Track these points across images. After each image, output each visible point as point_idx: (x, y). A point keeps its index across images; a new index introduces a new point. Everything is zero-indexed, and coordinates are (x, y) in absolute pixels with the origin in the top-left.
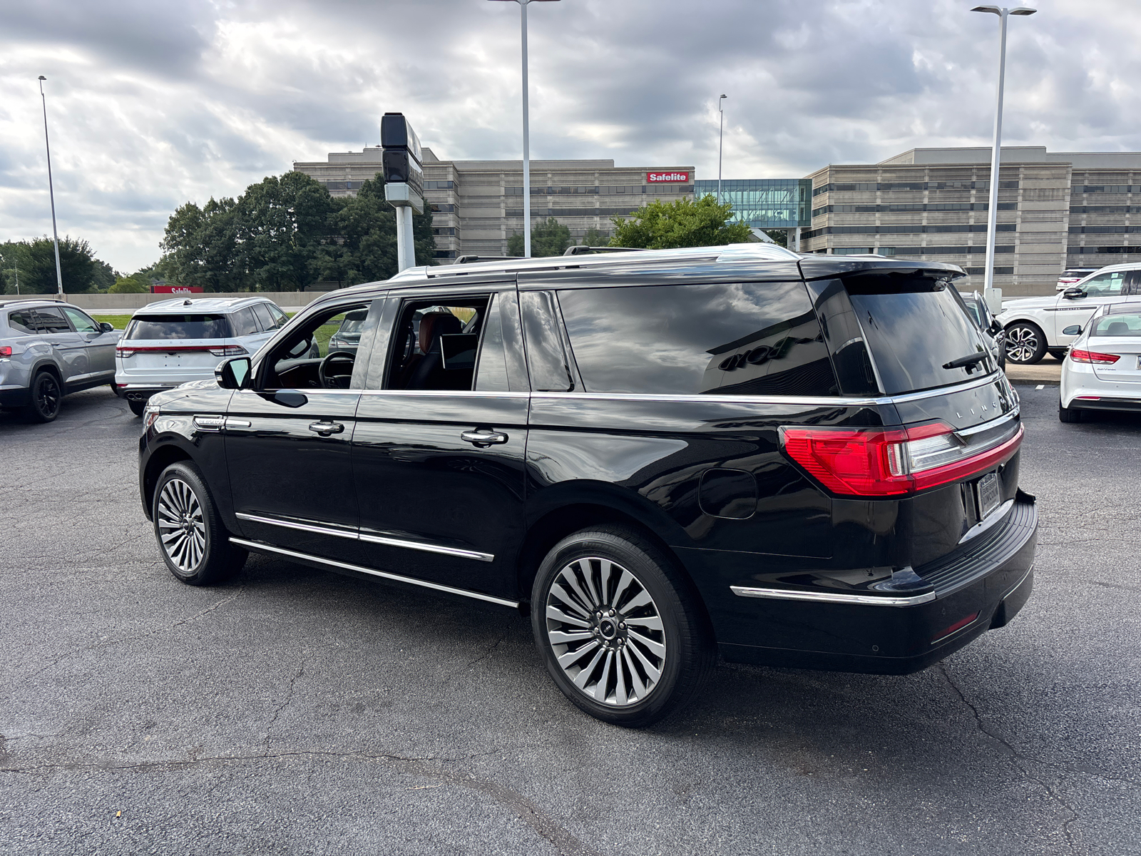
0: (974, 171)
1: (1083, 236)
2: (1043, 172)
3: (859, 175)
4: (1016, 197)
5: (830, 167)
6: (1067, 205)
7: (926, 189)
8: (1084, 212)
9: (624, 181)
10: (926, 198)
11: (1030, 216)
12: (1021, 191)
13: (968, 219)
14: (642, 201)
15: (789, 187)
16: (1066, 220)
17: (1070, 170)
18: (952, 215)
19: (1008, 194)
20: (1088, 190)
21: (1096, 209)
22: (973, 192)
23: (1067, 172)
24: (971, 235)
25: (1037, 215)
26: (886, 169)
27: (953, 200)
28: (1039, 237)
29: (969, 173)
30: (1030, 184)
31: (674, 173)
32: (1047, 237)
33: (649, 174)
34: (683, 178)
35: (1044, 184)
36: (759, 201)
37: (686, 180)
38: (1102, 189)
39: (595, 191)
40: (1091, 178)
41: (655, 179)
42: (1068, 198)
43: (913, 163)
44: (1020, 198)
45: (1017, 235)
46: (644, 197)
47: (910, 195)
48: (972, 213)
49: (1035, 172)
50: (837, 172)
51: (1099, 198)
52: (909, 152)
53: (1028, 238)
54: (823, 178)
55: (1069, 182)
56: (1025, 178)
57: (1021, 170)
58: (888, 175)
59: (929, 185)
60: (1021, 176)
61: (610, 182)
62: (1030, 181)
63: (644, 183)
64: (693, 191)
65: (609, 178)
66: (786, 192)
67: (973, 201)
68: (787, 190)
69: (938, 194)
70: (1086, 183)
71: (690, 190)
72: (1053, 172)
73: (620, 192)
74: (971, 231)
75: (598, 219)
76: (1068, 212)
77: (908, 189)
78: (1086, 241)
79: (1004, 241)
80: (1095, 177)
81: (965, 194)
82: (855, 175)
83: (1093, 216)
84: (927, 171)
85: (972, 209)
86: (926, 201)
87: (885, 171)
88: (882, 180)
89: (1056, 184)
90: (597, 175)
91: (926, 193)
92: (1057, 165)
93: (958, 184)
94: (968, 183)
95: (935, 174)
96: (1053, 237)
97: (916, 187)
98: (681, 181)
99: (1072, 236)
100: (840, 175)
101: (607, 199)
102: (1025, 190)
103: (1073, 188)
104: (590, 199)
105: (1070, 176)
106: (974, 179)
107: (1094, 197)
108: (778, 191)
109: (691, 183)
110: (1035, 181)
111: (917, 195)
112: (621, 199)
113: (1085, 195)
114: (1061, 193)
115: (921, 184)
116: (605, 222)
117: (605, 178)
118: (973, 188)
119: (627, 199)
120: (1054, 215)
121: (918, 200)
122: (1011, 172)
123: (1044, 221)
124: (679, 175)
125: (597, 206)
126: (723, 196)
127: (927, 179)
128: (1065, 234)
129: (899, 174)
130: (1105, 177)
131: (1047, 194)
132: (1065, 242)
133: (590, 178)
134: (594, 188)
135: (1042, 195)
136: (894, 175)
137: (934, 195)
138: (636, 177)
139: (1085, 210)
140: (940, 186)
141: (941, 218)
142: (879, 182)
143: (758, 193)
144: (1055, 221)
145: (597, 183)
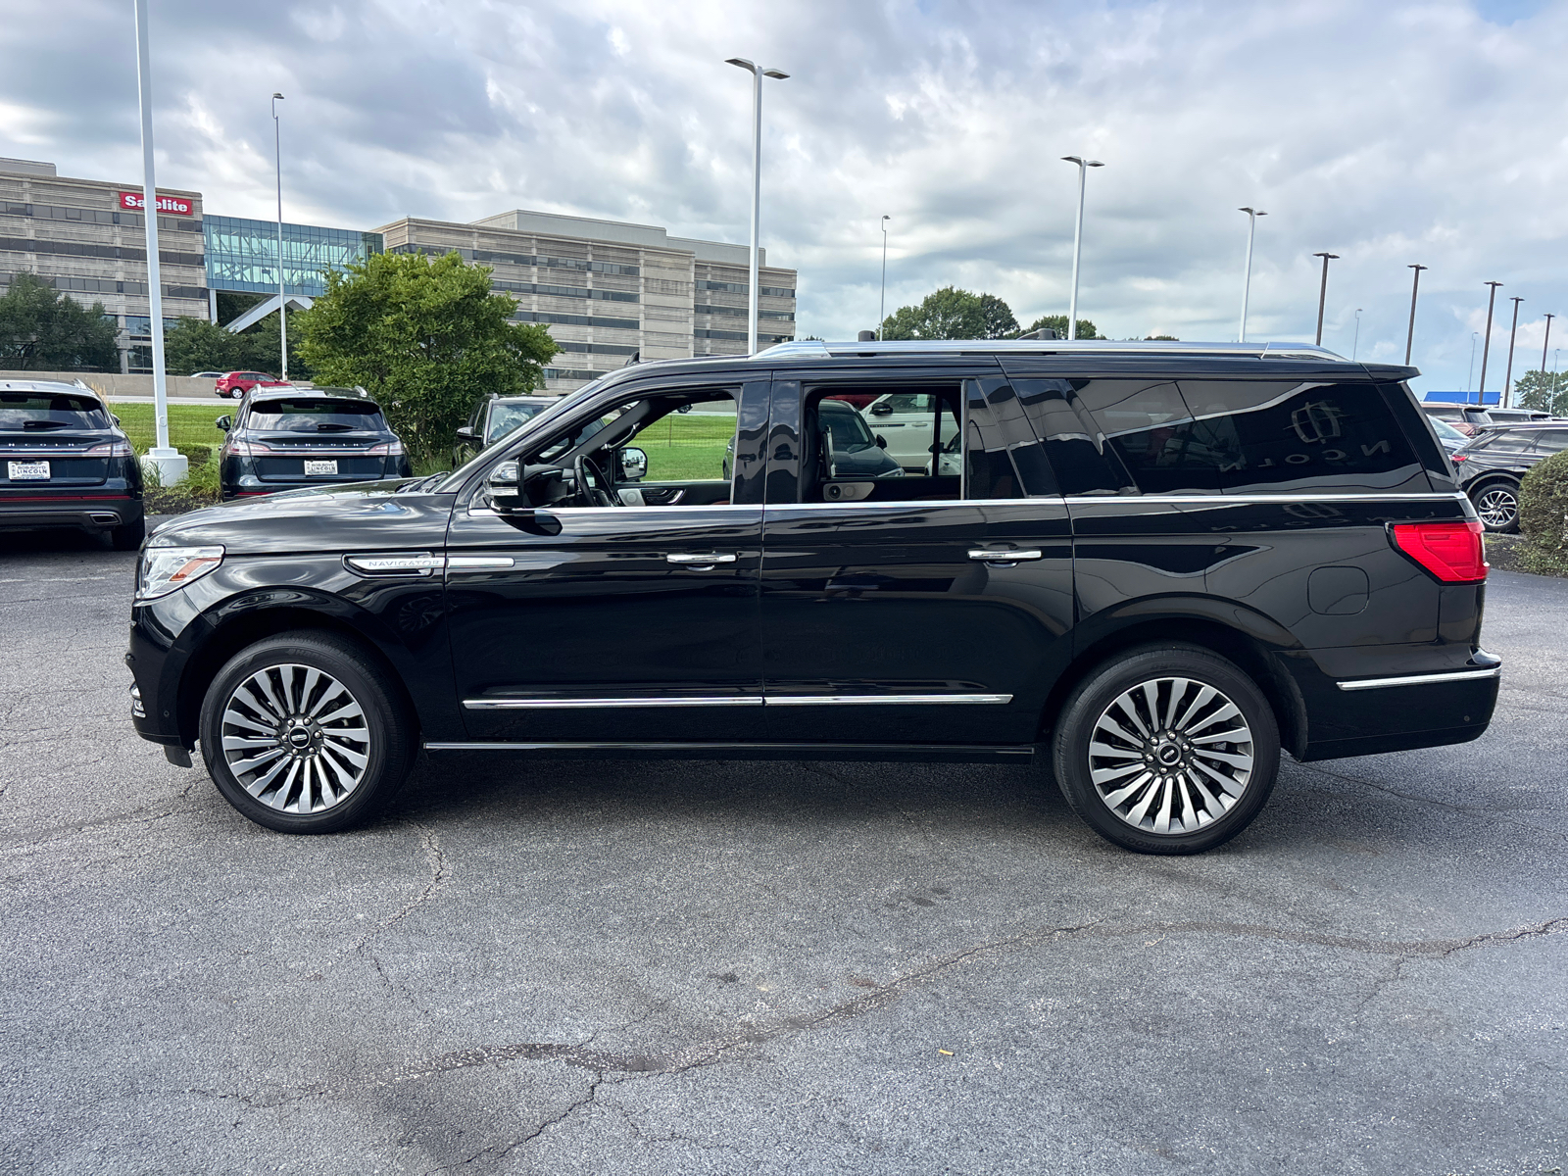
0: (589, 248)
1: (708, 341)
2: (665, 260)
3: (448, 236)
4: (638, 287)
5: (409, 220)
6: (691, 303)
7: (534, 264)
8: (708, 312)
9: (80, 201)
10: (534, 276)
11: (654, 312)
12: (643, 280)
13: (586, 309)
14: (114, 236)
15: (351, 242)
16: (691, 320)
17: (693, 260)
18: (566, 302)
19: (629, 283)
20: (711, 286)
21: (721, 310)
22: (590, 275)
23: (691, 262)
24: (590, 329)
25: (660, 312)
26: (485, 232)
27: (566, 282)
28: (665, 338)
29: (583, 250)
30: (651, 272)
31: (167, 198)
32: (672, 339)
33: (122, 196)
34: (183, 208)
35: (668, 275)
36: (305, 257)
37: (189, 212)
38: (725, 286)
39: (25, 211)
40: (714, 272)
41: (134, 204)
42: (692, 294)
43: (516, 229)
44: (642, 289)
45: (641, 334)
46: (117, 230)
47: (515, 271)
48: (589, 302)
49: (657, 258)
50: (419, 228)
51: (723, 297)
52: (511, 214)
53: (653, 338)
54: (399, 234)
55: (693, 274)
56: (646, 265)
57: (642, 254)
58: (485, 240)
59: (538, 260)
60: (642, 262)
61: (51, 199)
62: (652, 269)
63: (115, 208)
64: (201, 231)
65: (52, 193)
66: (345, 249)
67: (590, 286)
68: (348, 246)
69: (548, 273)
70: (709, 278)
71: (196, 228)
72: (677, 260)
73: (75, 218)
74: (590, 324)
75: (34, 257)
76: (693, 312)
77: (512, 262)
78: (712, 348)
79: (629, 341)
80: (719, 273)
81: (581, 277)
82: (443, 236)
83: (718, 318)
84: (534, 242)
85: (589, 297)
86: (535, 281)
87: (482, 235)
88: (479, 246)
89: (680, 276)
90: (27, 186)
91: (534, 269)
92: (679, 252)
93: (571, 263)
94: (583, 263)
95: (544, 246)
96: (679, 340)
97: (522, 261)
98: (179, 212)
99: (698, 341)
100: (423, 234)
101: (50, 227)
102: (646, 279)
103: (697, 283)
104: (16, 224)
105: (693, 268)
106: (590, 258)
107: (718, 296)
108: (334, 245)
109: (197, 217)
110: (657, 269)
111: (524, 271)
112: (75, 230)
113: (708, 293)
114: (685, 288)
115: (529, 257)
116: (48, 263)
117: (44, 192)
118: (589, 270)
119: (86, 230)
120: (678, 314)
121: (525, 278)
122: (631, 256)
123: (669, 319)
124: (175, 203)
125: (31, 235)
126: (249, 244)
127: (534, 252)
128: (691, 338)
129: (499, 241)
130: (729, 274)
131: (671, 286)
132: (691, 346)
133: (18, 189)
134: (23, 207)
135: (666, 287)
136: (493, 242)
137: (544, 274)
138: (102, 198)
139: (709, 310)
140: (551, 263)
141: (554, 304)
142: (475, 248)
143: (303, 244)
144: (680, 321)
145: (27, 199)
